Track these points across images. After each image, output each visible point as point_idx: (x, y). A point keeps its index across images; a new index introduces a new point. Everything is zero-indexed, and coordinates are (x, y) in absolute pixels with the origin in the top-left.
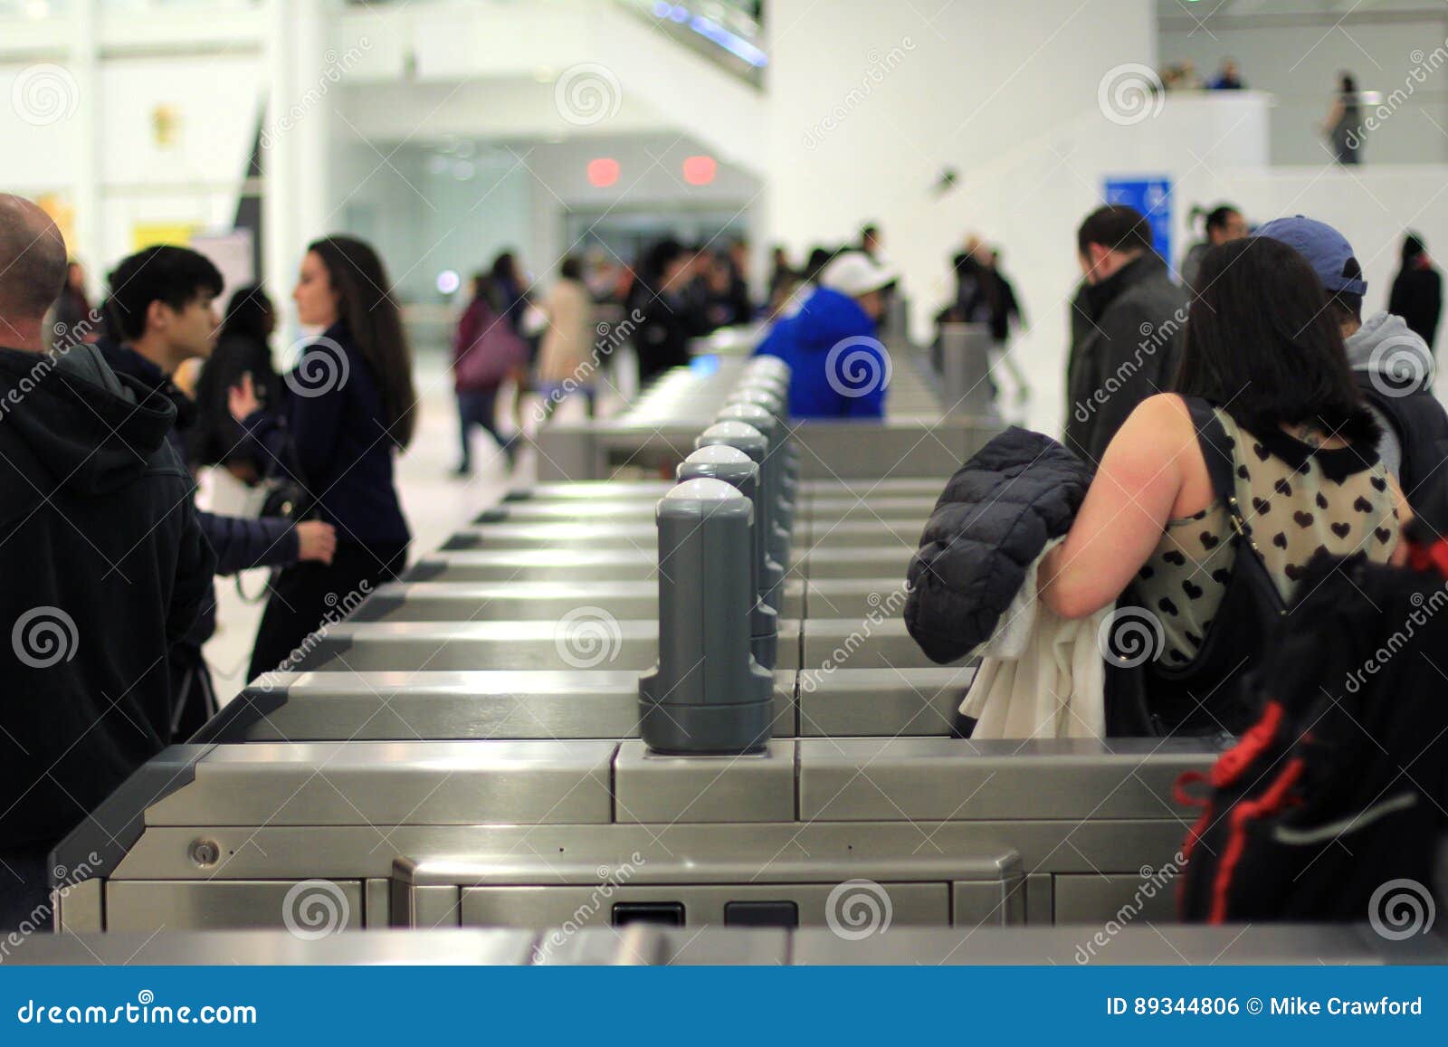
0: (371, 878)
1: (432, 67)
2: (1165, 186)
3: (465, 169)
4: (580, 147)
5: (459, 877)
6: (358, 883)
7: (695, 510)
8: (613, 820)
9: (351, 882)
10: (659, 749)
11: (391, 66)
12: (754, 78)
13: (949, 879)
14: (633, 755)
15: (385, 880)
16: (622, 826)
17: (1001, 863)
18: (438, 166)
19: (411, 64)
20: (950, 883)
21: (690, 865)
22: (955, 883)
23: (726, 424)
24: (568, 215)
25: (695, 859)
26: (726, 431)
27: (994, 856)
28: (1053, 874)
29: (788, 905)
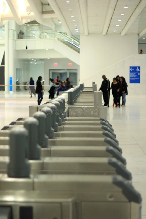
11: (24, 48)
18: (31, 63)
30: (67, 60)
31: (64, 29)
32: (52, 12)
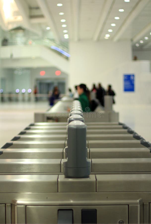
0: (7, 204)
1: (15, 56)
2: (133, 76)
3: (20, 73)
4: (39, 69)
5: (26, 204)
6: (5, 205)
7: (75, 127)
8: (58, 192)
9: (3, 205)
10: (67, 177)
11: (8, 56)
12: (67, 58)
13: (128, 204)
14: (62, 178)
15: (10, 204)
16: (60, 193)
17: (139, 201)
18: (16, 72)
19: (12, 56)
20: (128, 205)
21: (72, 202)
22: (129, 205)
23: (75, 111)
24: (37, 80)
25: (73, 200)
26: (75, 112)
27: (137, 199)
28: (149, 203)
29: (94, 210)
30: (54, 69)
31: (52, 35)
32: (42, 16)
